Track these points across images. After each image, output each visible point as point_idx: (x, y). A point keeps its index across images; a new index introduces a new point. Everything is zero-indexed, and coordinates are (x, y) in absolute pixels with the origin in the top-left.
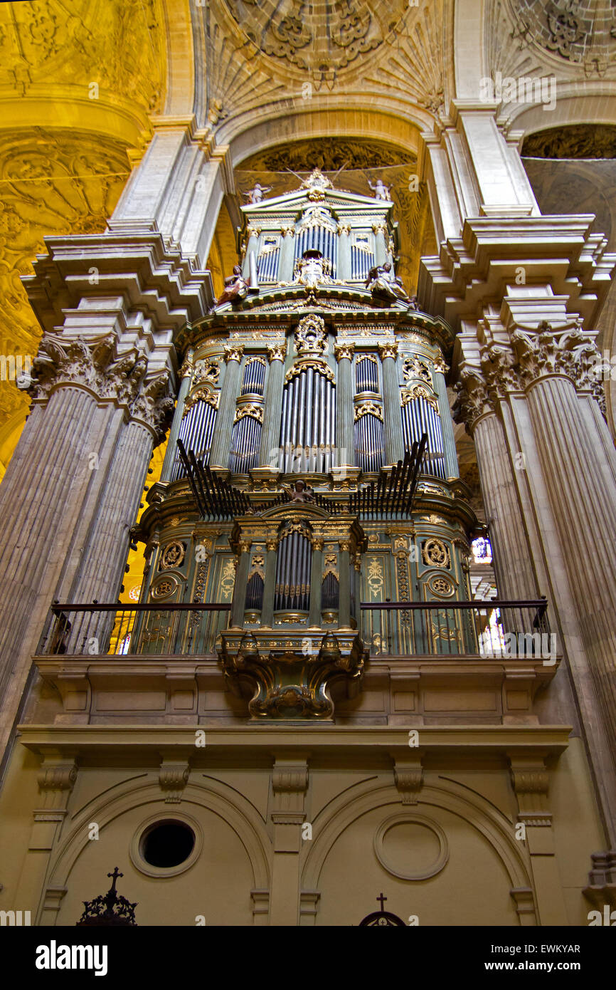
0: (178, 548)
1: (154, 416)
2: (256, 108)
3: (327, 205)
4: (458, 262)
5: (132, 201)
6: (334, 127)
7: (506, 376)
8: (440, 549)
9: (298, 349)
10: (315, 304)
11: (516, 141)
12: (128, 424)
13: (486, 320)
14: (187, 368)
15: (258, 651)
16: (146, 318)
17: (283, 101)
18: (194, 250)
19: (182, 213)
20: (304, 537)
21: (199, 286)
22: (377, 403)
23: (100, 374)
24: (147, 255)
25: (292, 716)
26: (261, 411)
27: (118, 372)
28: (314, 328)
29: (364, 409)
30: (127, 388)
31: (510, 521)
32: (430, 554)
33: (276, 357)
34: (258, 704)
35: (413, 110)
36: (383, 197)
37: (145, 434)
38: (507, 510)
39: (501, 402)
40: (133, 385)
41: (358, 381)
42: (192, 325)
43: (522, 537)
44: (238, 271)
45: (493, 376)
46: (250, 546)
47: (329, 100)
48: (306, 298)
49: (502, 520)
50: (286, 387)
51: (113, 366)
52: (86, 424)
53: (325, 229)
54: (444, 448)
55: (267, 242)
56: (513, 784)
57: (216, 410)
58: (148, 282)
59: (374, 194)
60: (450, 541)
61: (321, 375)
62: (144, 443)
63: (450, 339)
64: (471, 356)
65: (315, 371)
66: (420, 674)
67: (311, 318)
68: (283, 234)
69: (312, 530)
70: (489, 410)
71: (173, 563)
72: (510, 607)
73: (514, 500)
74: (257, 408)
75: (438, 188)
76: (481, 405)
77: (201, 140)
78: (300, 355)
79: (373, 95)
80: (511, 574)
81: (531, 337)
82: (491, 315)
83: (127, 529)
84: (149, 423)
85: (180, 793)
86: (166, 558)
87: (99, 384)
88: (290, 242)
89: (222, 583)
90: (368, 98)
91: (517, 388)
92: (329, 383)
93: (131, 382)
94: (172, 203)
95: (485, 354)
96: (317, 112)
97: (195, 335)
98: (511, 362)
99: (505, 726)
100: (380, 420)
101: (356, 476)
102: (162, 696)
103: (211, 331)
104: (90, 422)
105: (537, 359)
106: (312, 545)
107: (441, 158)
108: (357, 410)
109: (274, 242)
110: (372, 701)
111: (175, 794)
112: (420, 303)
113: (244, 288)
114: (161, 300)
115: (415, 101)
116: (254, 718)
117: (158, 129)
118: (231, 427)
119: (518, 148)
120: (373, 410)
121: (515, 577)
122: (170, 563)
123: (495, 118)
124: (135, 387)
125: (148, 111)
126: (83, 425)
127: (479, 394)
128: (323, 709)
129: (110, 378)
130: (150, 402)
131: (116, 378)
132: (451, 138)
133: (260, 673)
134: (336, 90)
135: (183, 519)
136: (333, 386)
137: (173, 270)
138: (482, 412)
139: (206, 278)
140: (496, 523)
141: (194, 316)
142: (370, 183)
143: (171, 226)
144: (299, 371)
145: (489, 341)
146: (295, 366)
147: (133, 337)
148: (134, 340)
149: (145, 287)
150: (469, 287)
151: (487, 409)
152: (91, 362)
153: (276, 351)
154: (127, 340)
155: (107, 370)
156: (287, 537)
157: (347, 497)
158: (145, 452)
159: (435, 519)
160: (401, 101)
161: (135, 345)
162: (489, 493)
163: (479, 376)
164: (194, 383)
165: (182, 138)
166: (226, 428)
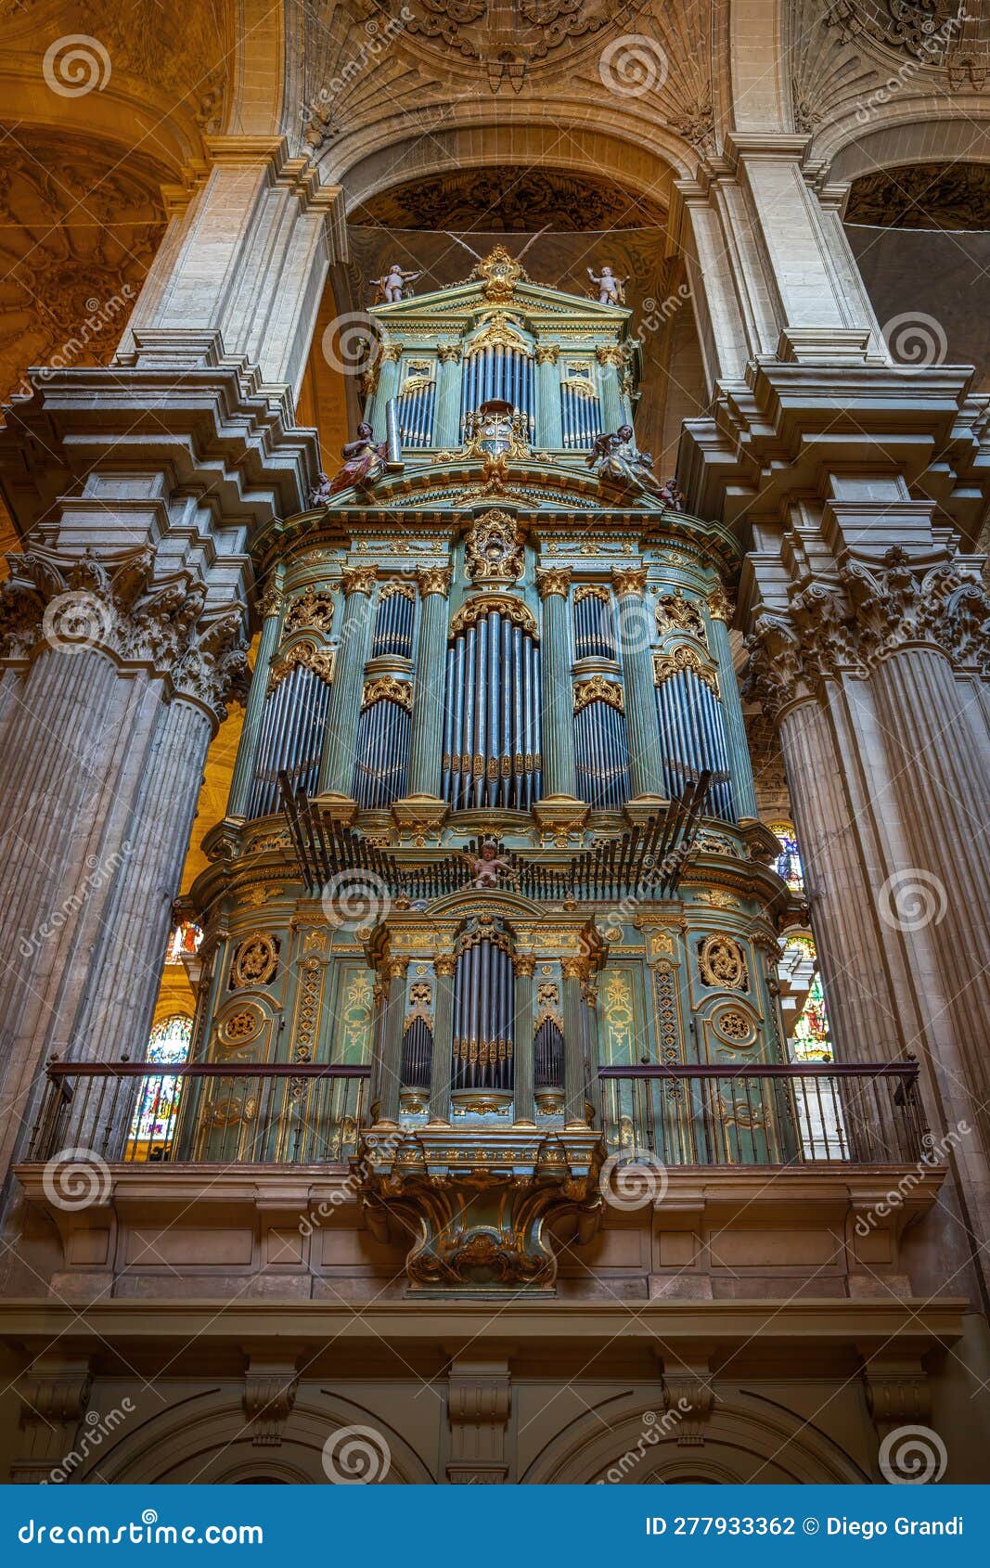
0: (264, 948)
1: (216, 688)
2: (388, 118)
3: (518, 308)
4: (747, 431)
5: (176, 293)
6: (521, 151)
7: (834, 637)
8: (730, 954)
9: (472, 574)
10: (500, 492)
11: (836, 200)
12: (169, 704)
13: (797, 534)
14: (273, 601)
15: (426, 1167)
16: (201, 506)
17: (434, 106)
18: (282, 378)
19: (262, 311)
20: (500, 950)
21: (297, 454)
22: (611, 677)
23: (123, 617)
24: (211, 405)
25: (481, 1281)
26: (408, 688)
27: (153, 611)
28: (500, 536)
29: (591, 690)
30: (170, 639)
31: (849, 901)
32: (712, 965)
33: (434, 587)
34: (424, 1261)
35: (660, 134)
36: (614, 294)
37: (196, 721)
38: (843, 881)
39: (827, 683)
40: (180, 634)
41: (578, 636)
42: (284, 524)
43: (870, 932)
44: (367, 431)
45: (812, 635)
46: (406, 966)
47: (513, 108)
48: (485, 482)
49: (835, 897)
50: (452, 644)
51: (145, 600)
52: (98, 711)
53: (514, 351)
54: (731, 762)
55: (412, 371)
56: (870, 1407)
57: (329, 684)
58: (208, 448)
59: (597, 292)
60: (746, 938)
61: (515, 624)
62: (196, 737)
63: (734, 559)
64: (773, 594)
65: (503, 617)
66: (705, 1201)
67: (495, 517)
68: (441, 356)
69: (514, 936)
70: (807, 693)
71: (257, 976)
72: (856, 1075)
73: (855, 863)
74: (402, 683)
75: (706, 280)
76: (791, 682)
77: (293, 177)
78: (475, 586)
79: (592, 105)
80: (854, 1000)
81: (874, 572)
82: (806, 524)
83: (167, 902)
84: (205, 700)
85: (281, 1424)
86: (243, 965)
87: (121, 635)
88: (454, 371)
89: (346, 1017)
90: (582, 109)
91: (853, 661)
92: (528, 639)
93: (177, 628)
94: (244, 291)
95: (798, 596)
96: (493, 126)
97: (289, 541)
98: (842, 613)
99: (855, 1299)
100: (618, 711)
101: (582, 816)
102: (246, 1237)
103: (319, 535)
104: (104, 705)
105: (887, 615)
106: (514, 966)
107: (710, 224)
108: (578, 690)
109: (425, 371)
110: (621, 1249)
111: (271, 1427)
112: (682, 490)
113: (378, 464)
114: (228, 478)
115: (662, 121)
116: (415, 1287)
117: (219, 158)
118: (356, 716)
119: (839, 211)
120: (606, 690)
121: (861, 1006)
122: (250, 976)
123: (801, 164)
124: (183, 637)
125: (199, 117)
126: (93, 710)
127: (788, 661)
128: (538, 1270)
129: (140, 622)
130: (207, 661)
131: (150, 622)
132: (728, 195)
133: (426, 1203)
134: (527, 93)
135: (273, 892)
136: (535, 644)
137: (253, 428)
138: (794, 695)
139: (308, 441)
140: (824, 902)
141: (287, 508)
142: (590, 271)
143: (243, 335)
144: (474, 615)
145: (803, 571)
146: (468, 605)
147: (180, 544)
148: (182, 550)
149: (203, 455)
150: (767, 473)
151: (802, 691)
152: (109, 596)
153: (435, 578)
154: (169, 551)
155: (136, 607)
156: (471, 950)
157: (568, 858)
158: (197, 755)
159: (721, 898)
160: (637, 118)
161: (183, 558)
162: (810, 845)
163: (786, 629)
164: (286, 630)
165: (262, 175)
166: (348, 720)
